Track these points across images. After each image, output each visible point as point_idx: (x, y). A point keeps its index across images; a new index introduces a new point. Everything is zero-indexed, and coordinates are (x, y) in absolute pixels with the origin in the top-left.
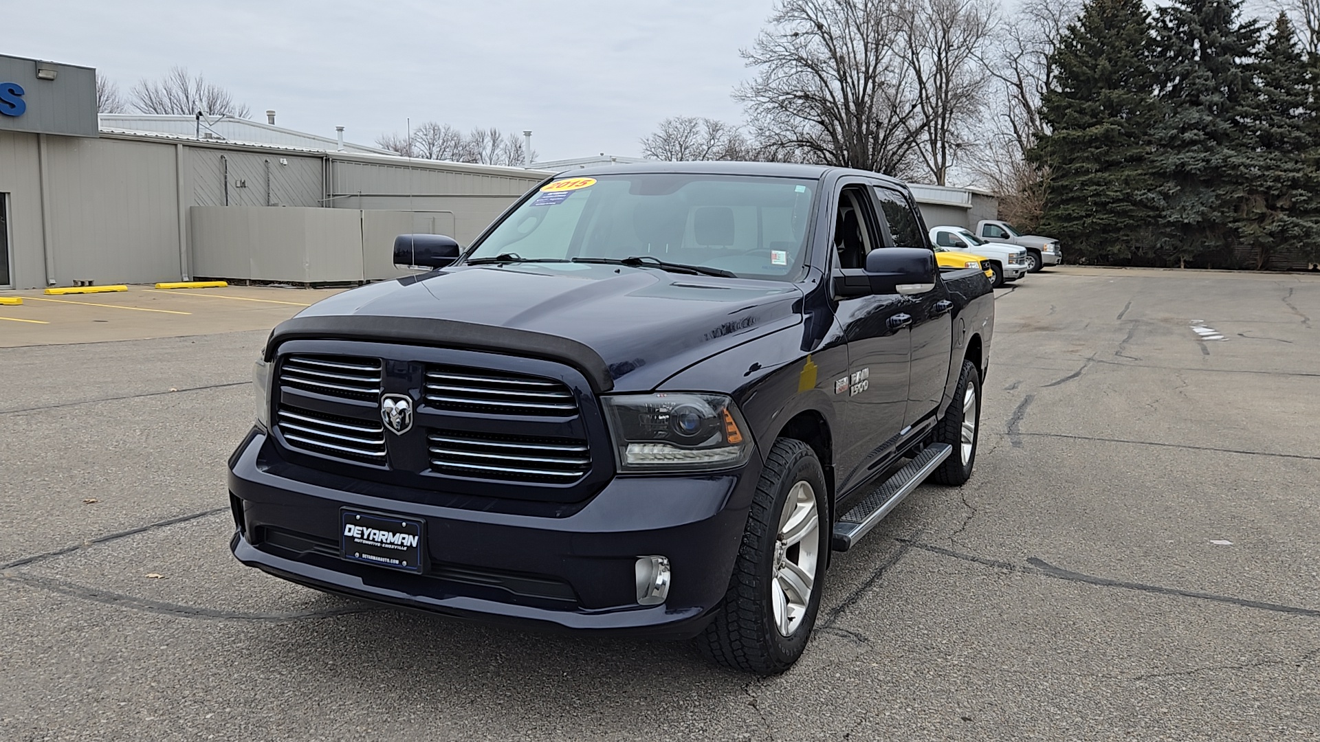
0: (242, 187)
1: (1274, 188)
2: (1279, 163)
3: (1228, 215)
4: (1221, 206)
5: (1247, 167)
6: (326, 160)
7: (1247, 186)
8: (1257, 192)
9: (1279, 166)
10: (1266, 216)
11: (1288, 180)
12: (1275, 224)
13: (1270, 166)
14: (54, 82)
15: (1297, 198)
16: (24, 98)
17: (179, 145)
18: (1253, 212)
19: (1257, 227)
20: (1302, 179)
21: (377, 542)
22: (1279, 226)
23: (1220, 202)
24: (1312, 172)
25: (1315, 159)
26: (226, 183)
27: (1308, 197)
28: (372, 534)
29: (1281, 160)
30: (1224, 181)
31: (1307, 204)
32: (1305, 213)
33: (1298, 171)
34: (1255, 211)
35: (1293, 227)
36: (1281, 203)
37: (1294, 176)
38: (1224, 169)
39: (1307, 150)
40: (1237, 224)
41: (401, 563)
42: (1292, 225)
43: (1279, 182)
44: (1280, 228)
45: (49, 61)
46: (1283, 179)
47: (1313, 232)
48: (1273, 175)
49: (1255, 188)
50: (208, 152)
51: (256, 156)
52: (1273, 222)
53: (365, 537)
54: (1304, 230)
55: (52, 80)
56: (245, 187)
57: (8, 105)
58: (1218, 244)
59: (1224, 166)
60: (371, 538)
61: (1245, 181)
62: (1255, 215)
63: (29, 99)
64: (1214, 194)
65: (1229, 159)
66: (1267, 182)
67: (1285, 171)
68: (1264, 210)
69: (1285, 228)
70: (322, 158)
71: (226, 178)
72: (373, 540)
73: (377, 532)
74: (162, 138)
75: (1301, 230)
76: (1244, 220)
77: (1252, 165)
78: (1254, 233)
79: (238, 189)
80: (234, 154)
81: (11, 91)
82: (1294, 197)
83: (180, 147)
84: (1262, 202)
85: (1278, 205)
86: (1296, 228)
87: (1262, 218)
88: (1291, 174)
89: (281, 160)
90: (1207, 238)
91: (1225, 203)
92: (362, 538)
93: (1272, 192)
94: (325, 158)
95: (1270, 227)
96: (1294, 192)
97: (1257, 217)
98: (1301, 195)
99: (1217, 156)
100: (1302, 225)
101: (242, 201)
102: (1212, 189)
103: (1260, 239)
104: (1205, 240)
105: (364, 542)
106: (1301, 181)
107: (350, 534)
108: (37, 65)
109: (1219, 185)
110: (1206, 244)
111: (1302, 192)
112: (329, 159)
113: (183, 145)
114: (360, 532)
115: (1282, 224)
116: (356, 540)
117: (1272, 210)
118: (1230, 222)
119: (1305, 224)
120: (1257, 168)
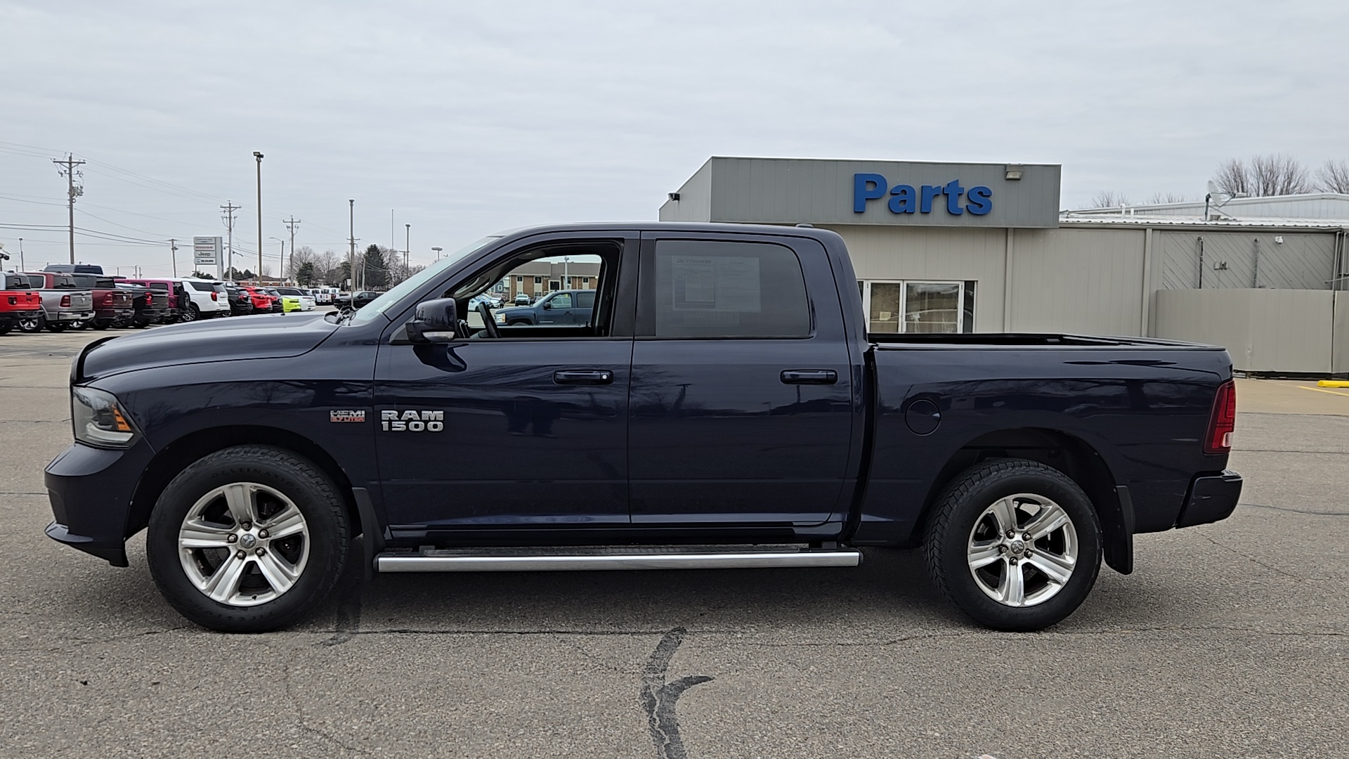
0: (1222, 269)
6: (1340, 235)
14: (1021, 181)
16: (991, 199)
17: (1148, 230)
26: (1201, 265)
45: (1017, 163)
50: (1183, 235)
51: (1243, 236)
55: (1019, 180)
56: (1226, 269)
57: (976, 205)
63: (997, 200)
70: (1336, 233)
71: (1201, 260)
74: (1131, 224)
79: (1216, 272)
80: (1215, 236)
81: (981, 193)
83: (1149, 231)
89: (1277, 238)
94: (1338, 233)
101: (1221, 284)
108: (1006, 168)
112: (1343, 234)
113: (1153, 230)
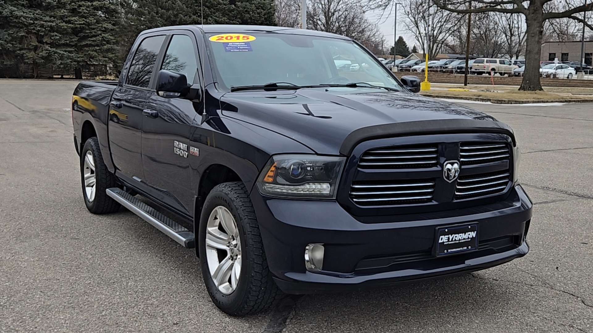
1: (41, 31)
2: (41, 17)
3: (16, 46)
4: (11, 40)
5: (25, 17)
7: (26, 29)
8: (31, 33)
9: (41, 19)
10: (38, 47)
11: (48, 27)
12: (44, 52)
13: (36, 18)
15: (54, 37)
18: (31, 44)
19: (34, 53)
20: (55, 27)
21: (457, 240)
22: (47, 53)
23: (11, 38)
24: (60, 23)
25: (60, 15)
27: (60, 37)
28: (454, 237)
29: (42, 15)
30: (11, 25)
31: (60, 41)
32: (58, 46)
33: (53, 22)
34: (32, 44)
35: (54, 54)
36: (46, 40)
37: (51, 25)
38: (11, 18)
39: (55, 10)
40: (22, 51)
41: (468, 248)
42: (53, 53)
43: (43, 27)
44: (47, 54)
46: (45, 26)
47: (64, 57)
48: (39, 23)
49: (30, 30)
52: (42, 51)
53: (450, 240)
54: (60, 55)
58: (12, 63)
59: (11, 16)
60: (454, 240)
61: (24, 26)
62: (32, 47)
64: (6, 33)
65: (13, 13)
66: (37, 27)
67: (45, 21)
68: (37, 44)
69: (50, 54)
72: (455, 240)
73: (457, 235)
75: (59, 55)
76: (25, 49)
77: (27, 17)
78: (33, 57)
82: (53, 37)
84: (34, 39)
85: (44, 41)
86: (56, 54)
87: (36, 49)
88: (49, 24)
90: (5, 60)
91: (14, 39)
92: (449, 241)
93: (40, 33)
95: (41, 54)
96: (52, 34)
97: (33, 48)
98: (56, 36)
99: (6, 10)
100: (59, 53)
102: (5, 30)
103: (36, 60)
104: (3, 61)
105: (450, 243)
106: (55, 28)
107: (442, 241)
109: (8, 27)
110: (5, 63)
111: (56, 34)
114: (447, 238)
115: (48, 52)
116: (445, 243)
117: (41, 44)
118: (18, 50)
119: (60, 52)
120: (30, 19)
